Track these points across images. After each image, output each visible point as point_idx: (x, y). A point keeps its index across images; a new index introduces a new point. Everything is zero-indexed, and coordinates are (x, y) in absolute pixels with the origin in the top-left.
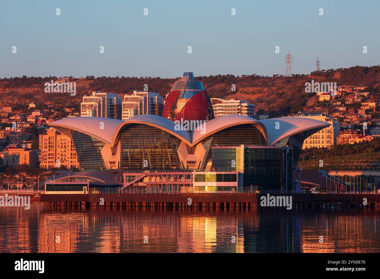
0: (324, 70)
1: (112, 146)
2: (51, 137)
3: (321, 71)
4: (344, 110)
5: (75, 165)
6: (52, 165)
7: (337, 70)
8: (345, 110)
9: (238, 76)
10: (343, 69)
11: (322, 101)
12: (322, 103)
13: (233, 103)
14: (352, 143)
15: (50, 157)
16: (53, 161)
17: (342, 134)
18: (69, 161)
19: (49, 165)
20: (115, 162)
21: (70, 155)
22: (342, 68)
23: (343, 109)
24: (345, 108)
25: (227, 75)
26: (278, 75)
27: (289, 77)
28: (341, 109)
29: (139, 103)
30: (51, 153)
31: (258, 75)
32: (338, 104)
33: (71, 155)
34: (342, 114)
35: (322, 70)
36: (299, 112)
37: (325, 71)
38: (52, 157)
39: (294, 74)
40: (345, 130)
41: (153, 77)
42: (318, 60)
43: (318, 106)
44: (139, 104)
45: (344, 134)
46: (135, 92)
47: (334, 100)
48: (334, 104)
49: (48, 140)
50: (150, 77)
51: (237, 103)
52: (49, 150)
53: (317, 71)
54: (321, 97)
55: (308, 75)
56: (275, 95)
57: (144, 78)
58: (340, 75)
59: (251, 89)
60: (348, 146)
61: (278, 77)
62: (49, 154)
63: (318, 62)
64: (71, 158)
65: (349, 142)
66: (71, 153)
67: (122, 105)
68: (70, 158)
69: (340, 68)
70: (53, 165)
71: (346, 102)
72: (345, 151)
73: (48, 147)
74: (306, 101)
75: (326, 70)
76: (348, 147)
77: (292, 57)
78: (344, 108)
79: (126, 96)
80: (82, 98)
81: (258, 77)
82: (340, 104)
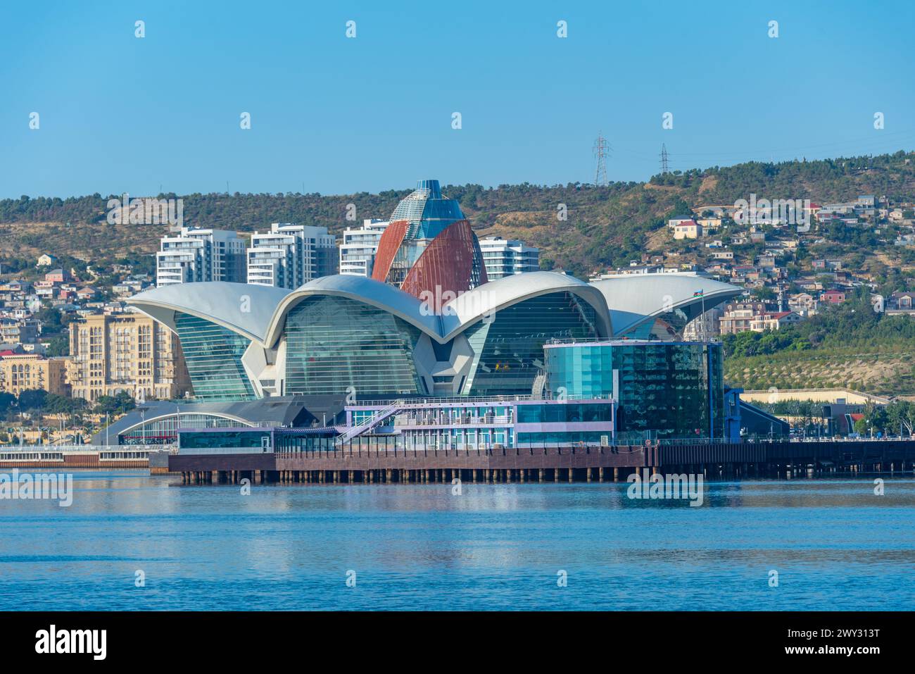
0: (680, 172)
1: (267, 346)
2: (96, 328)
3: (672, 173)
4: (729, 257)
5: (149, 389)
6: (98, 389)
7: (706, 171)
8: (732, 257)
9: (491, 188)
10: (719, 169)
11: (680, 240)
12: (680, 243)
13: (493, 246)
14: (759, 330)
15: (94, 371)
16: (100, 382)
17: (733, 310)
18: (135, 380)
19: (92, 391)
20: (274, 380)
21: (137, 366)
22: (717, 167)
23: (727, 255)
24: (732, 253)
25: (467, 186)
26: (578, 183)
27: (603, 188)
28: (723, 255)
29: (284, 251)
30: (96, 364)
31: (535, 186)
32: (716, 245)
33: (140, 367)
34: (727, 268)
35: (674, 173)
36: (632, 265)
37: (682, 175)
38: (98, 371)
39: (613, 182)
40: (737, 302)
41: (303, 193)
42: (664, 151)
43: (672, 251)
44: (284, 253)
45: (736, 311)
46: (275, 227)
47: (705, 238)
48: (707, 245)
49: (89, 335)
50: (298, 194)
51: (501, 246)
52: (92, 357)
53: (665, 173)
54: (678, 230)
55: (643, 184)
56: (575, 228)
57: (285, 196)
58: (715, 182)
59: (520, 216)
60: (752, 336)
61: (579, 189)
62: (92, 365)
63: (664, 154)
64: (140, 373)
65: (752, 329)
66: (140, 363)
67: (246, 255)
68: (137, 373)
69: (714, 167)
70: (100, 390)
71: (734, 241)
72: (746, 347)
73: (89, 349)
74: (644, 239)
75: (684, 171)
76: (752, 340)
77: (608, 145)
78: (729, 253)
79: (255, 236)
80: (160, 241)
81: (536, 190)
82: (720, 245)
